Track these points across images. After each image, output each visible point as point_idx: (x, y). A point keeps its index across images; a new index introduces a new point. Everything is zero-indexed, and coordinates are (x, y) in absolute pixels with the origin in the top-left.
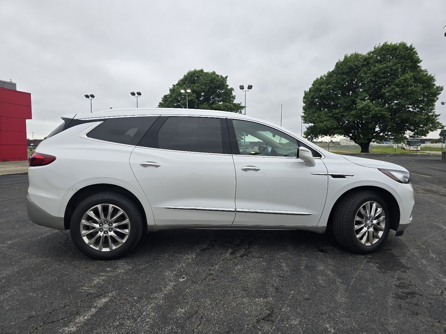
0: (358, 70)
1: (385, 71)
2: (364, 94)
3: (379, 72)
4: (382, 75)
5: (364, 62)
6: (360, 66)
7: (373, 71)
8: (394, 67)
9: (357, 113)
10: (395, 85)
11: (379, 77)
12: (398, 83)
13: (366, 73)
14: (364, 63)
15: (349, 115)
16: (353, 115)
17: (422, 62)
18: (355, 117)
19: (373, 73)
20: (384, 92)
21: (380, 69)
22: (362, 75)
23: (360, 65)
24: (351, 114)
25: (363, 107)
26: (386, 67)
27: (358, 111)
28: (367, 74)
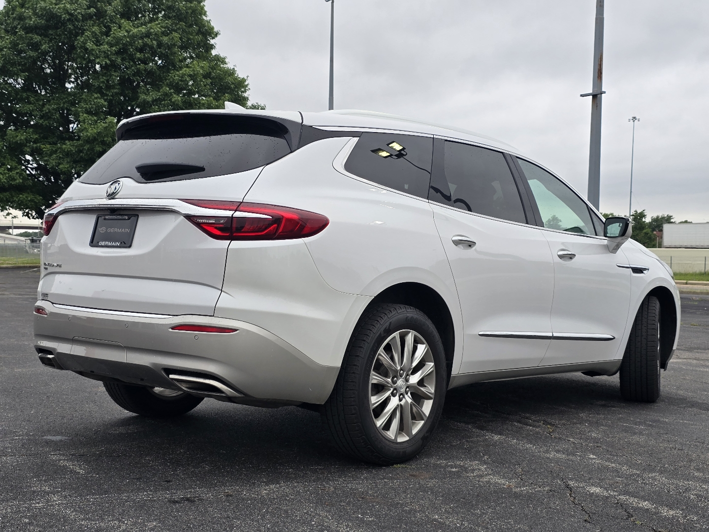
0: (73, 25)
1: (145, 45)
2: (96, 98)
3: (131, 44)
4: (138, 55)
5: (89, 8)
6: (80, 17)
7: (118, 41)
8: (165, 39)
9: (81, 151)
10: (171, 86)
11: (132, 58)
12: (178, 83)
13: (98, 41)
14: (89, 11)
15: (55, 152)
16: (68, 154)
17: (219, 36)
18: (75, 162)
19: (117, 44)
20: (145, 100)
21: (133, 37)
22: (90, 45)
23: (79, 13)
24: (63, 151)
25: (99, 134)
26: (148, 35)
27: (82, 145)
28: (101, 44)
